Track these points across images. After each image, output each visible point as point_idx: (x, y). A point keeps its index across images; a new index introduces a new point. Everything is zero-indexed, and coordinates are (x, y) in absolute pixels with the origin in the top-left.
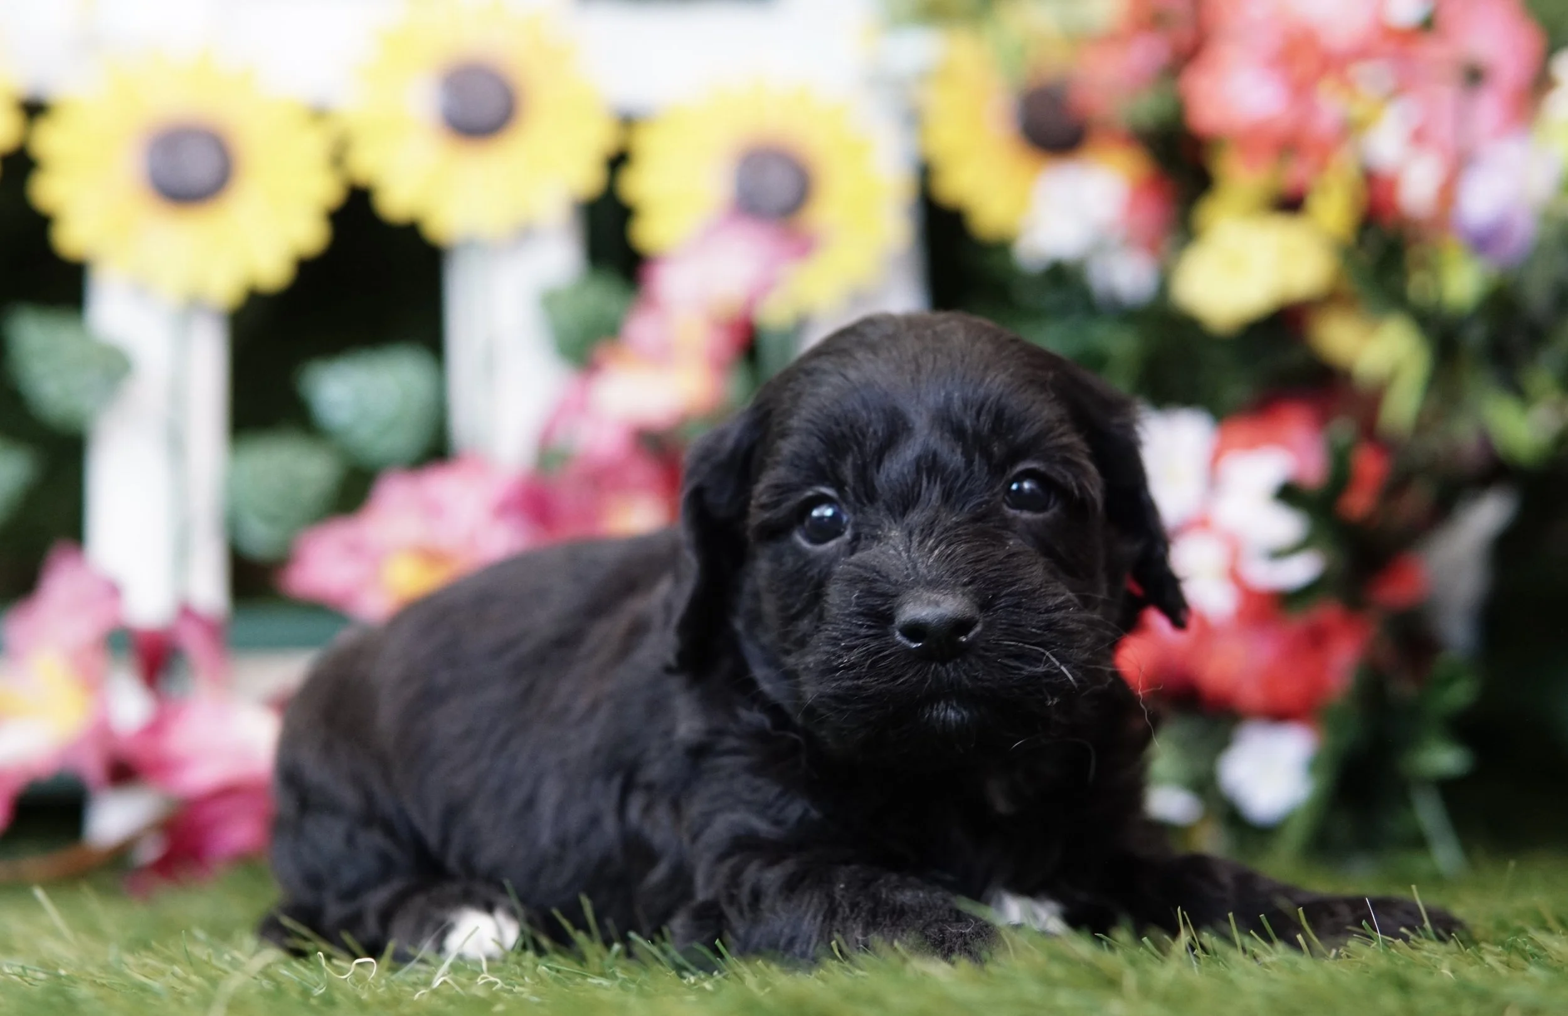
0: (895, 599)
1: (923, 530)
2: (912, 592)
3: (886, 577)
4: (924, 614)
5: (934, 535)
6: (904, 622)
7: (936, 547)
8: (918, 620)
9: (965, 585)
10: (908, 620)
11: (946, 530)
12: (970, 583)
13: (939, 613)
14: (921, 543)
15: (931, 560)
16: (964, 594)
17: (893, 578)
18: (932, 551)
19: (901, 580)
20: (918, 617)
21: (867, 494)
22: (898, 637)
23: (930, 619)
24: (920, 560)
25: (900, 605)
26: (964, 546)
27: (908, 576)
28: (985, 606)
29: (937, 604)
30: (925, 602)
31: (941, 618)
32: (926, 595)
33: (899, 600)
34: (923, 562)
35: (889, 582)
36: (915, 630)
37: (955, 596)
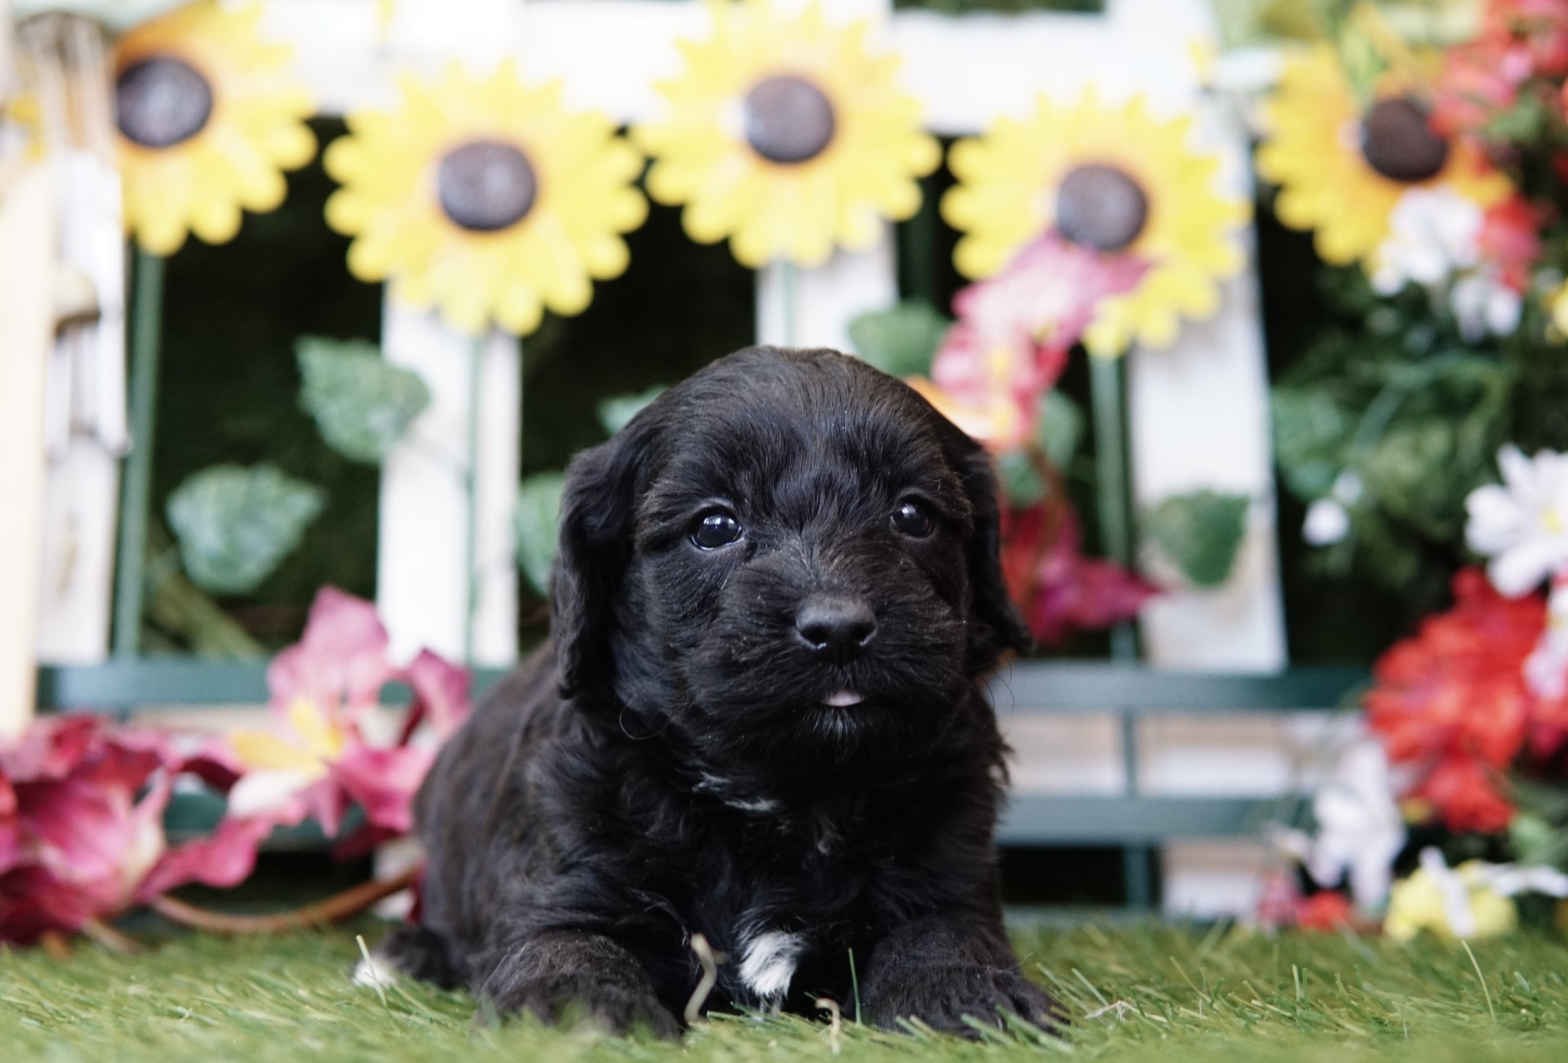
0: (797, 602)
1: (822, 541)
2: (814, 596)
3: (789, 582)
4: (827, 617)
5: (834, 545)
6: (806, 625)
7: (836, 557)
8: (821, 624)
9: (864, 592)
10: (811, 623)
11: (845, 541)
12: (869, 590)
13: (841, 617)
14: (822, 552)
15: (832, 568)
16: (863, 601)
17: (796, 582)
18: (832, 560)
19: (803, 585)
20: (821, 620)
21: (765, 506)
22: (799, 637)
23: (832, 622)
24: (823, 567)
25: (803, 608)
26: (862, 557)
27: (811, 582)
28: (879, 613)
29: (839, 609)
30: (828, 606)
31: (842, 622)
32: (828, 600)
33: (801, 604)
34: (825, 570)
35: (792, 586)
36: (816, 632)
37: (855, 603)
